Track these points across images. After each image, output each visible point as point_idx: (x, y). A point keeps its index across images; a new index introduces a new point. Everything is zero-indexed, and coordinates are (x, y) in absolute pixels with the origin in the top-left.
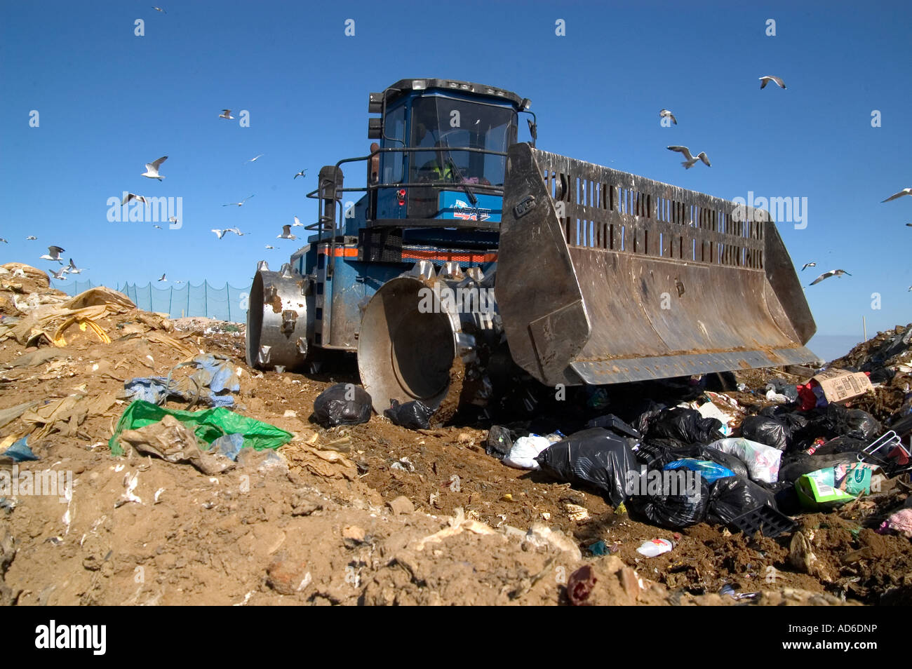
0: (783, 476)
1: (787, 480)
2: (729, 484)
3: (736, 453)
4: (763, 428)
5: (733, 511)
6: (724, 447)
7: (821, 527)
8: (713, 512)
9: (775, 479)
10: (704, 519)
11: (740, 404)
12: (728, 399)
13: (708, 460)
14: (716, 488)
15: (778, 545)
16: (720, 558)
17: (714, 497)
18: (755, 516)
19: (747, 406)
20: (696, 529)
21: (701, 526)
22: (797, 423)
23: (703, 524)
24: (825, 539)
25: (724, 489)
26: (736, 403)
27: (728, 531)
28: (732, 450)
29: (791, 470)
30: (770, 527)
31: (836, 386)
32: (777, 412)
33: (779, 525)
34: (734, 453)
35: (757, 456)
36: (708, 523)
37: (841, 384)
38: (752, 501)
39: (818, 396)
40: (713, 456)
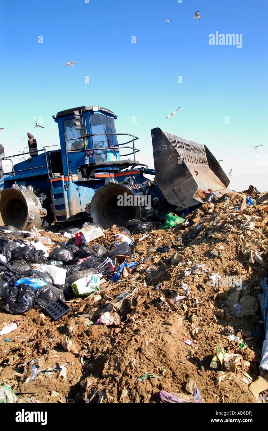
0: (67, 281)
1: (69, 283)
2: (43, 290)
3: (48, 272)
4: (61, 253)
5: (46, 303)
6: (43, 269)
7: (76, 324)
8: (36, 304)
9: (64, 283)
10: (33, 307)
11: (52, 241)
12: (47, 239)
13: (35, 277)
14: (38, 293)
15: (59, 333)
16: (34, 343)
17: (37, 297)
18: (54, 304)
19: (55, 242)
20: (29, 313)
21: (31, 311)
22: (75, 249)
23: (33, 310)
24: (77, 329)
25: (41, 293)
26: (51, 241)
27: (42, 314)
28: (46, 271)
29: (70, 278)
30: (60, 310)
31: (90, 235)
32: (67, 245)
33: (64, 309)
34: (47, 272)
35: (56, 273)
36: (34, 309)
37: (92, 234)
38: (53, 297)
39: (83, 239)
40: (38, 275)
